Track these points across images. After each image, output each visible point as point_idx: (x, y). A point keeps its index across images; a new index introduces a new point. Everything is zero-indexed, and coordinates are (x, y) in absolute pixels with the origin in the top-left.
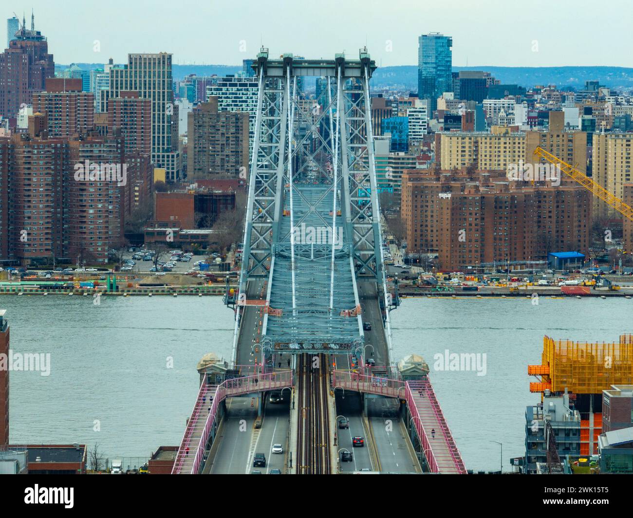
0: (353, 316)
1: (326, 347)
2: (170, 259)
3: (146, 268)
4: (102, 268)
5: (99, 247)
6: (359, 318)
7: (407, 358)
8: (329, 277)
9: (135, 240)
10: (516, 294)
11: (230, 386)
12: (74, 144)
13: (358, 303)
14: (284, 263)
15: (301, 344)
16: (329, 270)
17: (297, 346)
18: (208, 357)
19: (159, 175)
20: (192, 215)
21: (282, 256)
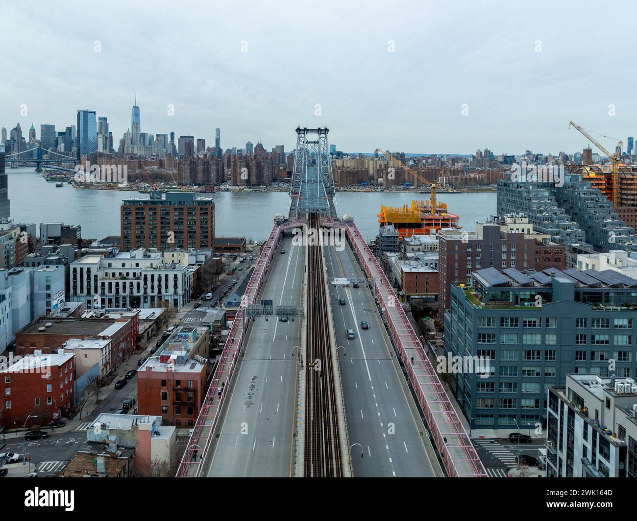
0: (325, 199)
1: (317, 210)
2: (282, 184)
3: (277, 186)
4: (267, 186)
5: (267, 182)
6: (327, 200)
7: (346, 215)
8: (317, 188)
9: (275, 180)
10: (355, 192)
11: (284, 225)
12: (262, 160)
13: (326, 195)
14: (305, 184)
15: (309, 209)
16: (317, 186)
17: (308, 210)
18: (277, 215)
19: (281, 168)
20: (286, 175)
21: (304, 182)
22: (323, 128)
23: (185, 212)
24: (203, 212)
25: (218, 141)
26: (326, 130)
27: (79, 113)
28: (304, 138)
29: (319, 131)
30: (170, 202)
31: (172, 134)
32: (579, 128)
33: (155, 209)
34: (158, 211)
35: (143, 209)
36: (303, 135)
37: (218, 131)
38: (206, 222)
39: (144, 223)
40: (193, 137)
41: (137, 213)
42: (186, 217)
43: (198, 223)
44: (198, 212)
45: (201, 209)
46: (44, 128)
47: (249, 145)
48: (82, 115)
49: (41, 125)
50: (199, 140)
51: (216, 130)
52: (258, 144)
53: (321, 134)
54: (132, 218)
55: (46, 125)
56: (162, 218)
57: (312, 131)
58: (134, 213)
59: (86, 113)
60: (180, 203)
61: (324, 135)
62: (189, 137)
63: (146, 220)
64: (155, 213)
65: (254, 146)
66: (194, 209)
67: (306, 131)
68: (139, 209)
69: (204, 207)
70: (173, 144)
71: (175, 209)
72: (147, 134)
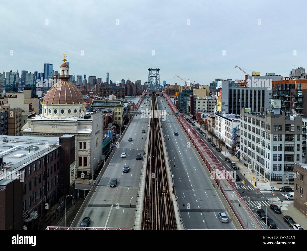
5: (134, 94)
19: (140, 90)
22: (158, 69)
23: (118, 91)
24: (122, 91)
25: (108, 79)
26: (159, 69)
27: (45, 65)
28: (151, 72)
29: (156, 70)
30: (113, 88)
31: (85, 76)
32: (239, 68)
33: (109, 90)
34: (110, 90)
35: (106, 90)
36: (151, 71)
37: (108, 74)
38: (123, 94)
39: (106, 94)
40: (96, 77)
41: (104, 91)
42: (117, 92)
43: (121, 94)
44: (121, 91)
45: (122, 90)
46: (23, 72)
47: (123, 81)
48: (46, 65)
49: (22, 71)
50: (98, 78)
51: (107, 73)
52: (128, 80)
53: (157, 71)
54: (103, 92)
55: (24, 71)
56: (111, 93)
57: (154, 70)
58: (103, 91)
59: (48, 65)
60: (116, 88)
61: (158, 71)
62: (94, 77)
63: (107, 93)
64: (109, 91)
65: (125, 81)
66: (120, 90)
67: (152, 70)
68: (104, 90)
69: (123, 89)
70: (86, 80)
71: (115, 90)
72: (73, 75)
